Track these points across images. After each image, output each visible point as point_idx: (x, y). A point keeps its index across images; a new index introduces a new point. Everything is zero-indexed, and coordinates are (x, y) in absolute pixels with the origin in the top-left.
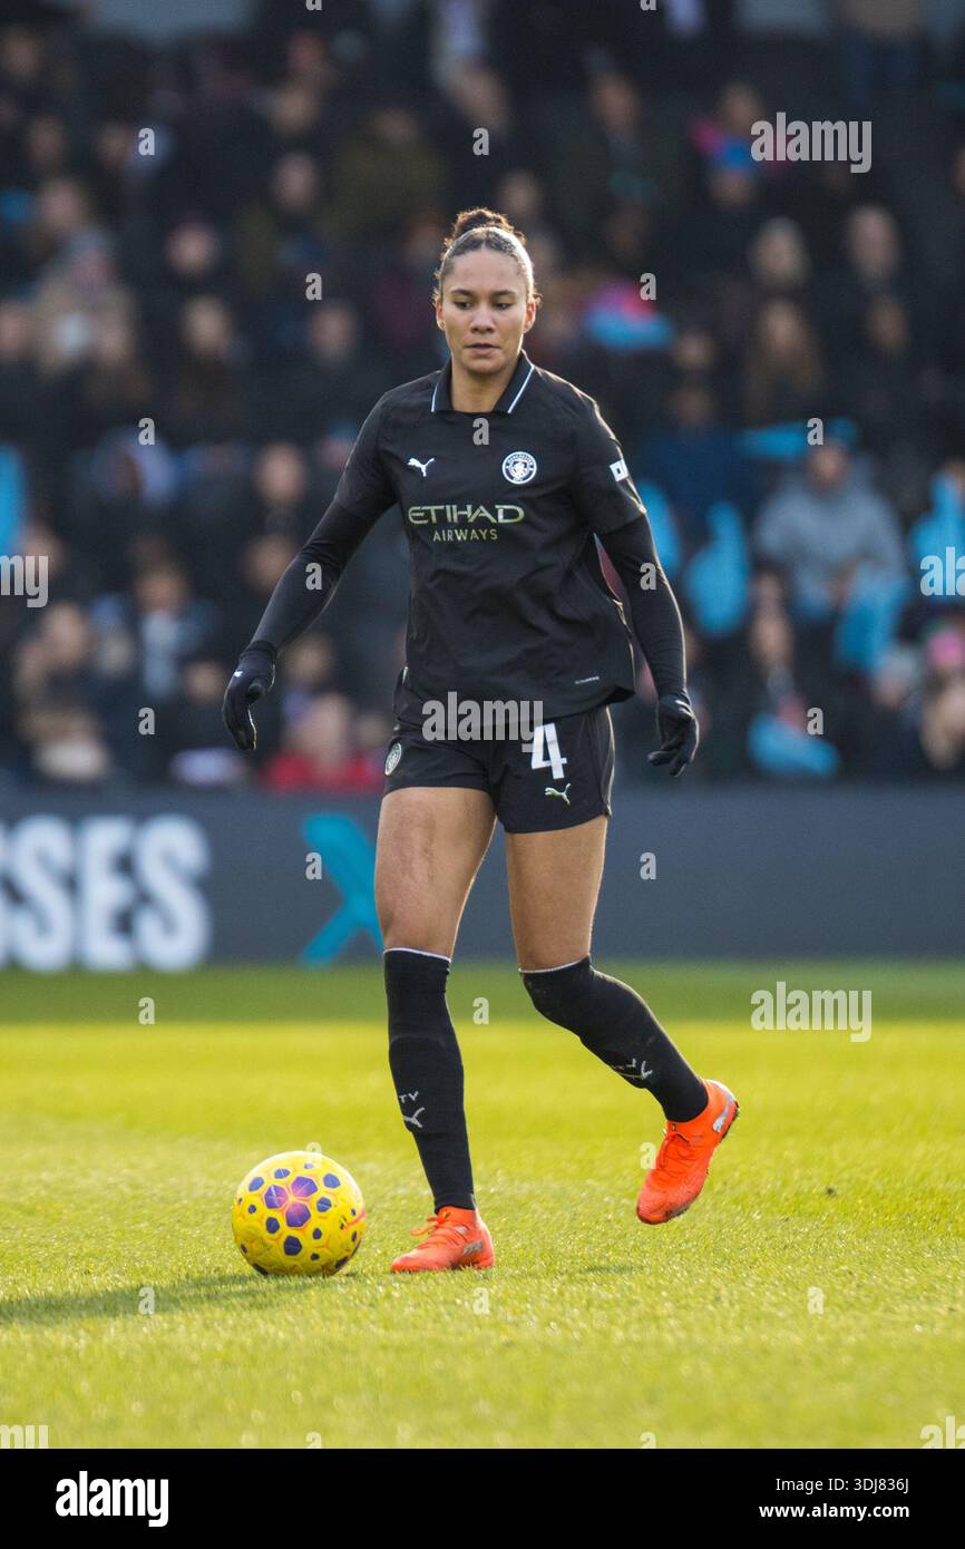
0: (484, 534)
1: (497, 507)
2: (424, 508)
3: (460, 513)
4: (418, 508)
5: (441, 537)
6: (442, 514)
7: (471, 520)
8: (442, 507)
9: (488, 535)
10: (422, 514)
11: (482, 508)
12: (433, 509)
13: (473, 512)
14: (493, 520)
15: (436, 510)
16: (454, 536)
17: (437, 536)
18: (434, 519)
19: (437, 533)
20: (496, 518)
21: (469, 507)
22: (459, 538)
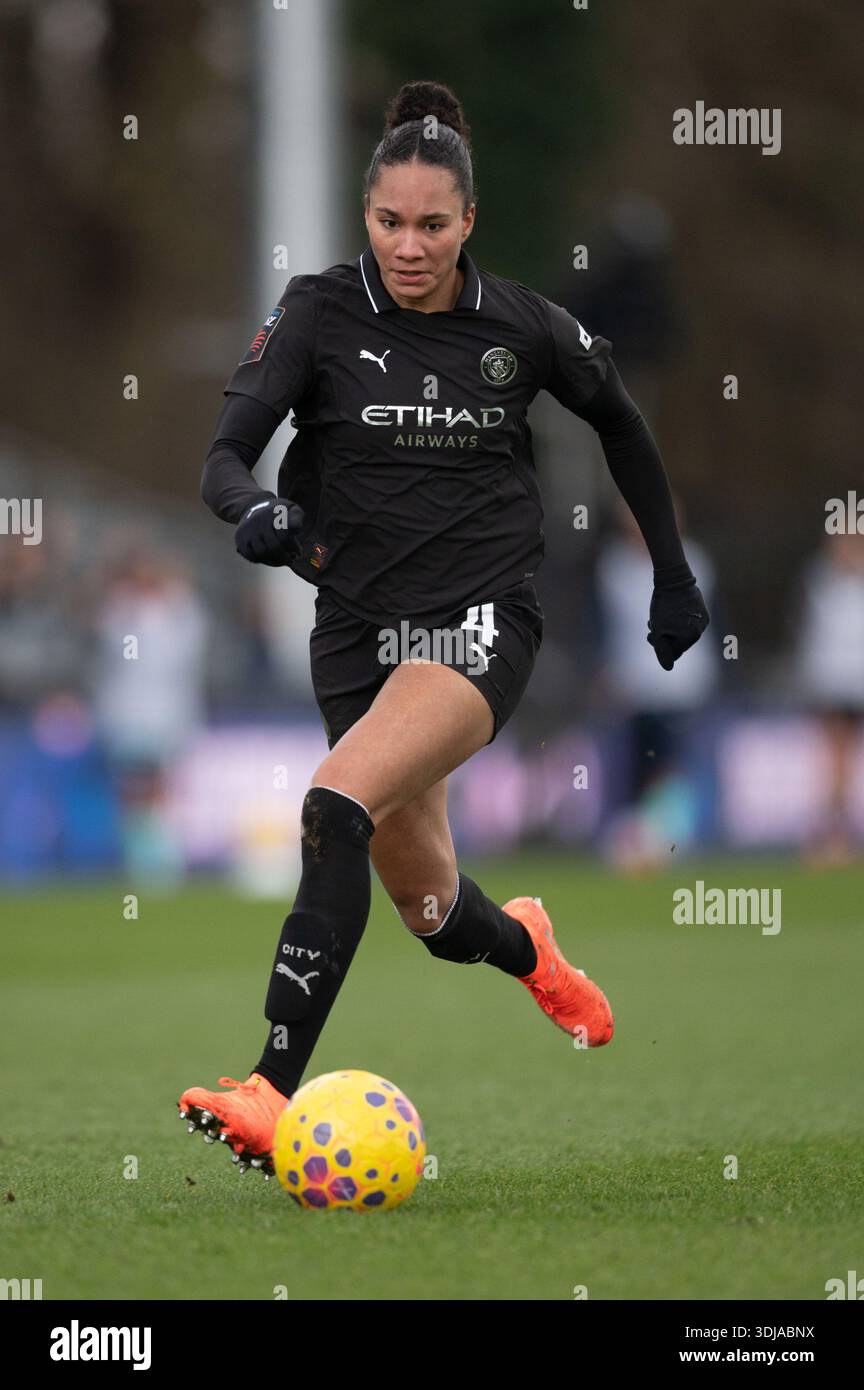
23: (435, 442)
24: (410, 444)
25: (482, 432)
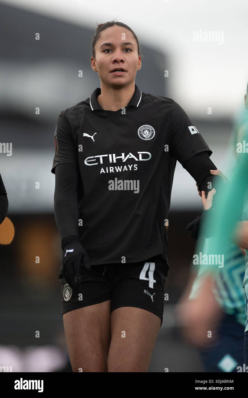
0: (130, 167)
1: (138, 153)
2: (96, 157)
3: (117, 158)
4: (93, 157)
5: (105, 171)
6: (106, 159)
7: (124, 161)
8: (107, 155)
9: (133, 168)
10: (95, 160)
11: (130, 154)
12: (101, 157)
13: (125, 156)
14: (137, 160)
15: (103, 157)
16: (115, 170)
17: (102, 171)
18: (101, 162)
19: (102, 169)
20: (138, 158)
21: (123, 154)
22: (117, 171)
23: (119, 169)
24: (107, 172)
25: (139, 163)
